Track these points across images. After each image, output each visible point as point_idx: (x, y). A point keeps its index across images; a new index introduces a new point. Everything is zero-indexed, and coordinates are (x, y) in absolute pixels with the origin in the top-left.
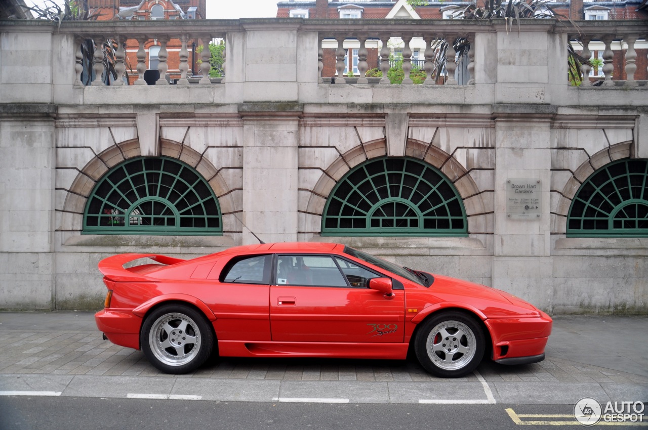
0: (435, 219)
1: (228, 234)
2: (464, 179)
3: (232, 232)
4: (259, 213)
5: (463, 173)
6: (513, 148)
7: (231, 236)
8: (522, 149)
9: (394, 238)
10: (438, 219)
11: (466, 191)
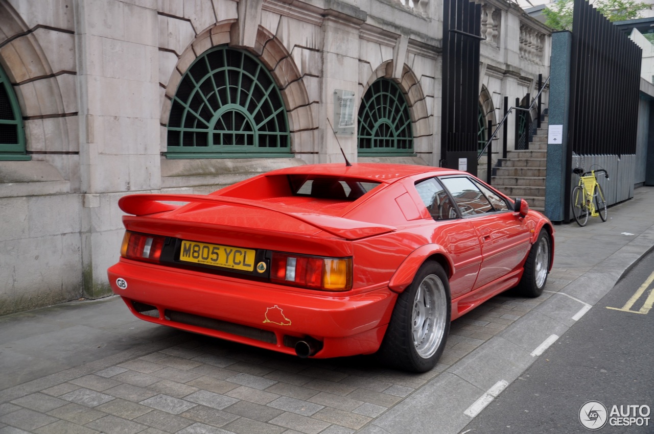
0: (266, 135)
1: (41, 156)
2: (294, 86)
3: (45, 153)
4: (112, 119)
5: (295, 78)
6: (338, 54)
7: (47, 161)
8: (343, 56)
9: (239, 160)
10: (270, 135)
11: (294, 100)
